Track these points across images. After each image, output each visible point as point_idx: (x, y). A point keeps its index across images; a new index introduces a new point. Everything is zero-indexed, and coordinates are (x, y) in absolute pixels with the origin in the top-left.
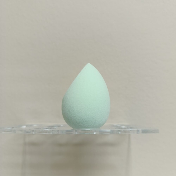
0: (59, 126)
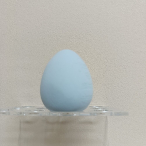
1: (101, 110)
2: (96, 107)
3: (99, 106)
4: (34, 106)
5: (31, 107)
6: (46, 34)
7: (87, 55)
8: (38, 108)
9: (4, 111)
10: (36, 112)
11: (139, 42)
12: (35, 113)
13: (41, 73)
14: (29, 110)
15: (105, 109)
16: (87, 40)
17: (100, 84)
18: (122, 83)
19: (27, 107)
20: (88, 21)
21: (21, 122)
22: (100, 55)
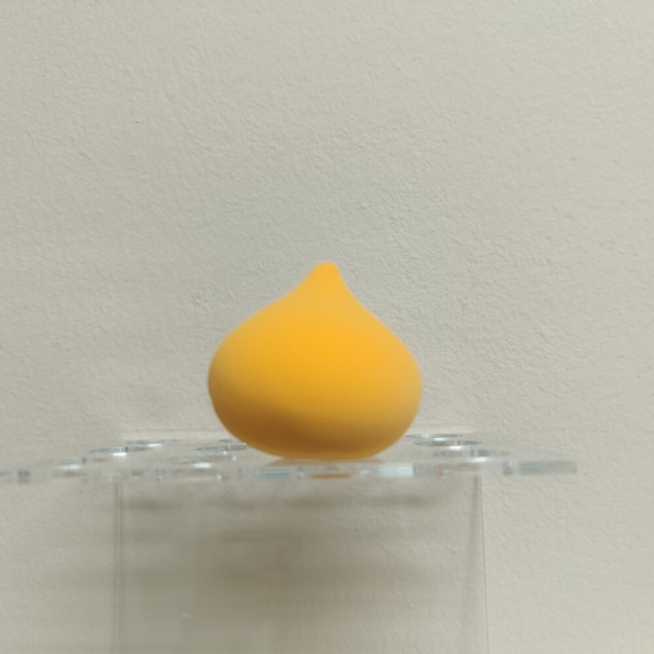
1: (462, 452)
2: (437, 439)
5: (162, 442)
6: (215, 131)
7: (392, 218)
10: (205, 465)
11: (615, 162)
13: (198, 301)
15: (476, 448)
16: (391, 154)
17: (451, 340)
18: (541, 335)
19: (151, 445)
20: (399, 69)
21: (120, 505)
22: (448, 216)
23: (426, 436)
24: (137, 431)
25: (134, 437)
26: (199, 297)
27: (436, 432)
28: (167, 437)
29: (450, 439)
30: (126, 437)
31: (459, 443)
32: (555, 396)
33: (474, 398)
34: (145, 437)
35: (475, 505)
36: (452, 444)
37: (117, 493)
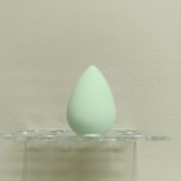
0: (62, 132)
1: (132, 134)
2: (123, 131)
3: (127, 129)
4: (43, 130)
5: (39, 130)
6: (59, 39)
7: (110, 65)
8: (50, 132)
9: (9, 136)
10: (50, 136)
11: (176, 50)
12: (49, 138)
13: (52, 88)
14: (40, 135)
15: (137, 133)
16: (110, 46)
17: (128, 101)
18: (155, 100)
19: (36, 131)
20: (113, 22)
21: (26, 149)
22: (127, 64)
23: (120, 130)
24: (32, 127)
25: (31, 129)
26: (52, 87)
27: (123, 129)
28: (41, 129)
29: (128, 131)
30: (29, 129)
31: (130, 132)
32: (159, 119)
33: (134, 119)
34: (34, 129)
35: (135, 152)
36: (128, 132)
37: (25, 146)
